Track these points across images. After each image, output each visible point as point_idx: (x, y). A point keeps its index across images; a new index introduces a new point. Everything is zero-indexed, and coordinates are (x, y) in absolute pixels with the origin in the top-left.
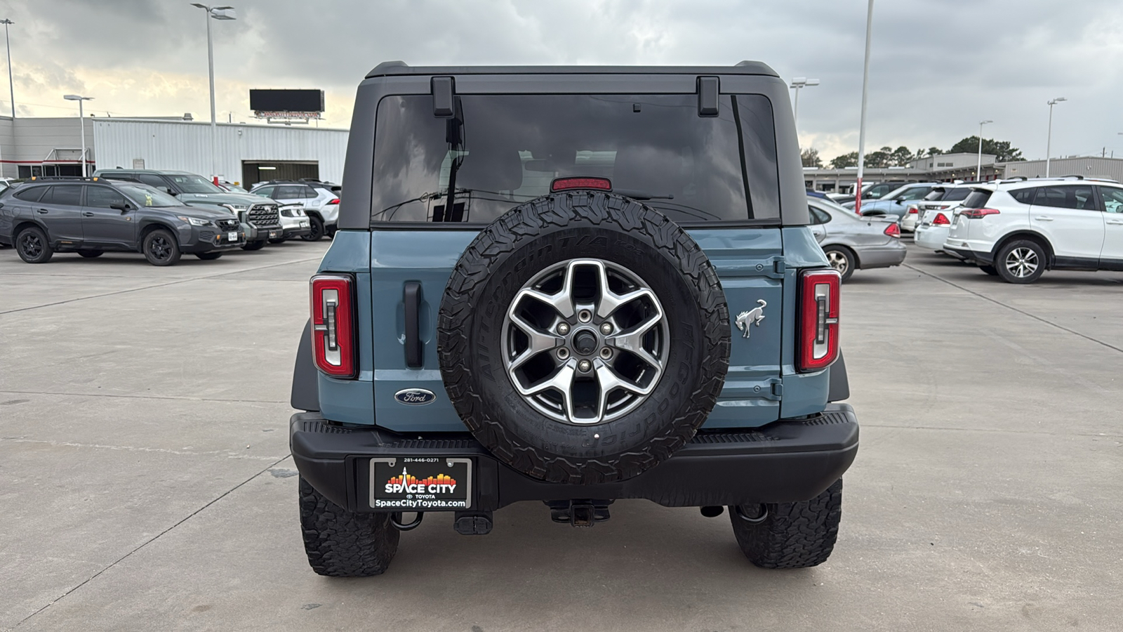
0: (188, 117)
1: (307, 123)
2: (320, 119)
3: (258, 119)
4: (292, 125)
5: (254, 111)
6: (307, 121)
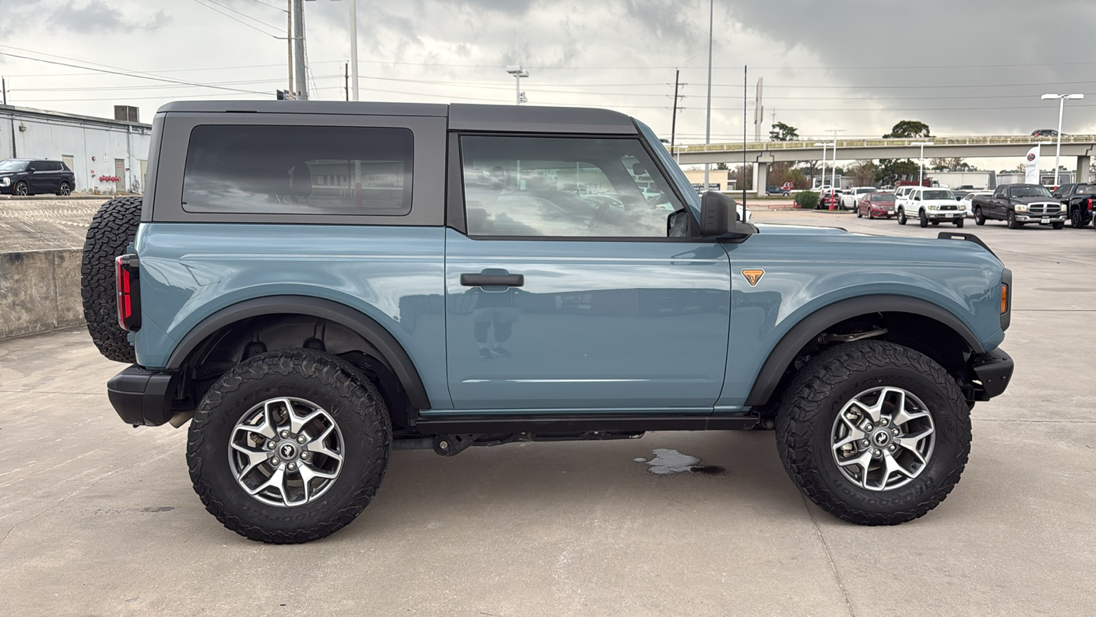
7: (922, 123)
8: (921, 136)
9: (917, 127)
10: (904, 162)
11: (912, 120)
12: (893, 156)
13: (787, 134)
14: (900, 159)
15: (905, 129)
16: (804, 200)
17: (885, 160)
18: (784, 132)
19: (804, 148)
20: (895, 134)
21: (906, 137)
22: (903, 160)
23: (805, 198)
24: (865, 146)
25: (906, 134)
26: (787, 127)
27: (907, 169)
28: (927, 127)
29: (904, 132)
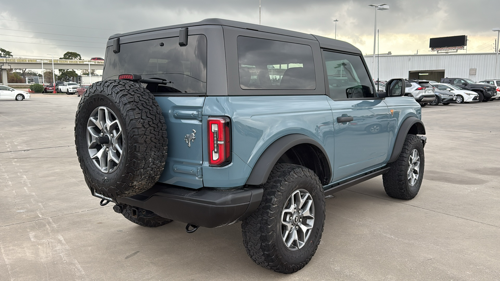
0: (390, 53)
1: (457, 52)
2: (463, 49)
3: (432, 52)
4: (449, 53)
5: (431, 48)
6: (457, 51)
7: (77, 53)
8: (77, 59)
9: (75, 55)
10: (71, 71)
11: (73, 52)
12: (65, 68)
13: (6, 54)
14: (68, 69)
15: (69, 55)
16: (36, 88)
17: (62, 70)
18: (4, 54)
19: (27, 62)
20: (65, 58)
21: (70, 59)
22: (70, 70)
23: (37, 87)
24: (59, 63)
25: (70, 58)
26: (5, 51)
27: (73, 74)
28: (80, 55)
29: (69, 57)
